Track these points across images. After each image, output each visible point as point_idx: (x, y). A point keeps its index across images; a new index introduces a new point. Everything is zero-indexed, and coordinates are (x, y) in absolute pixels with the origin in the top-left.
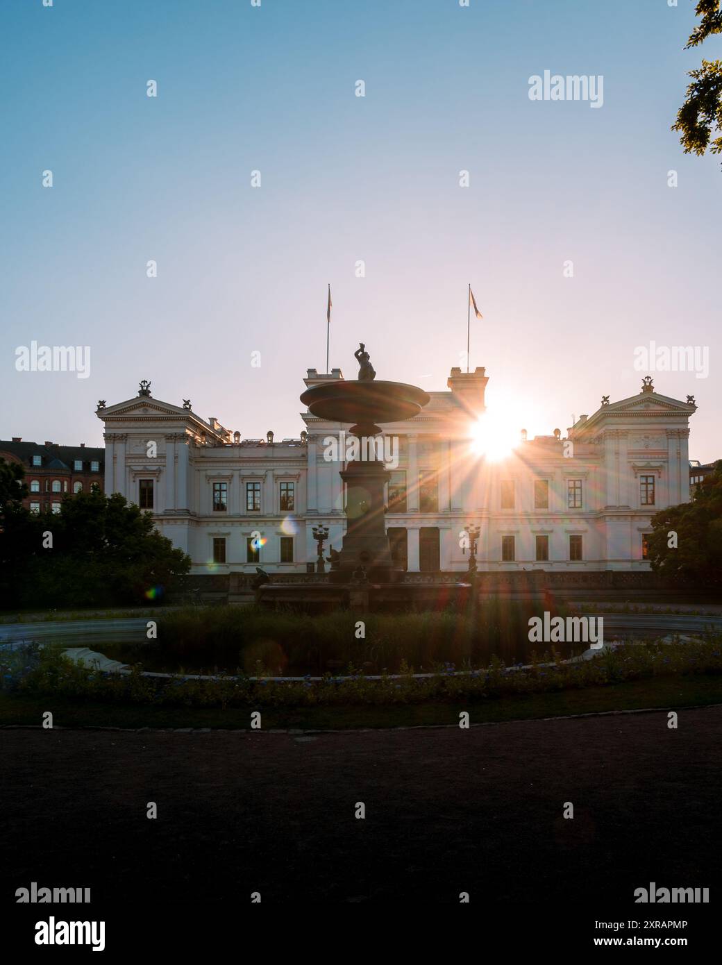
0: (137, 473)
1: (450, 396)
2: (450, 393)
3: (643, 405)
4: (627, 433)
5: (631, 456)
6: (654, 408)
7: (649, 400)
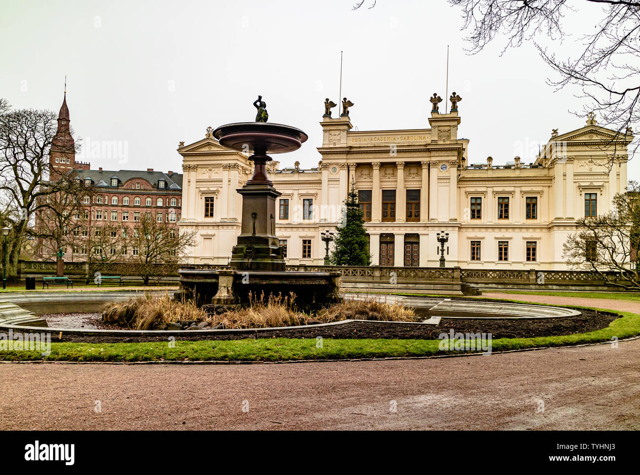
0: (203, 193)
1: (430, 132)
2: (430, 130)
3: (587, 136)
4: (574, 159)
5: (576, 177)
6: (596, 138)
7: (591, 132)
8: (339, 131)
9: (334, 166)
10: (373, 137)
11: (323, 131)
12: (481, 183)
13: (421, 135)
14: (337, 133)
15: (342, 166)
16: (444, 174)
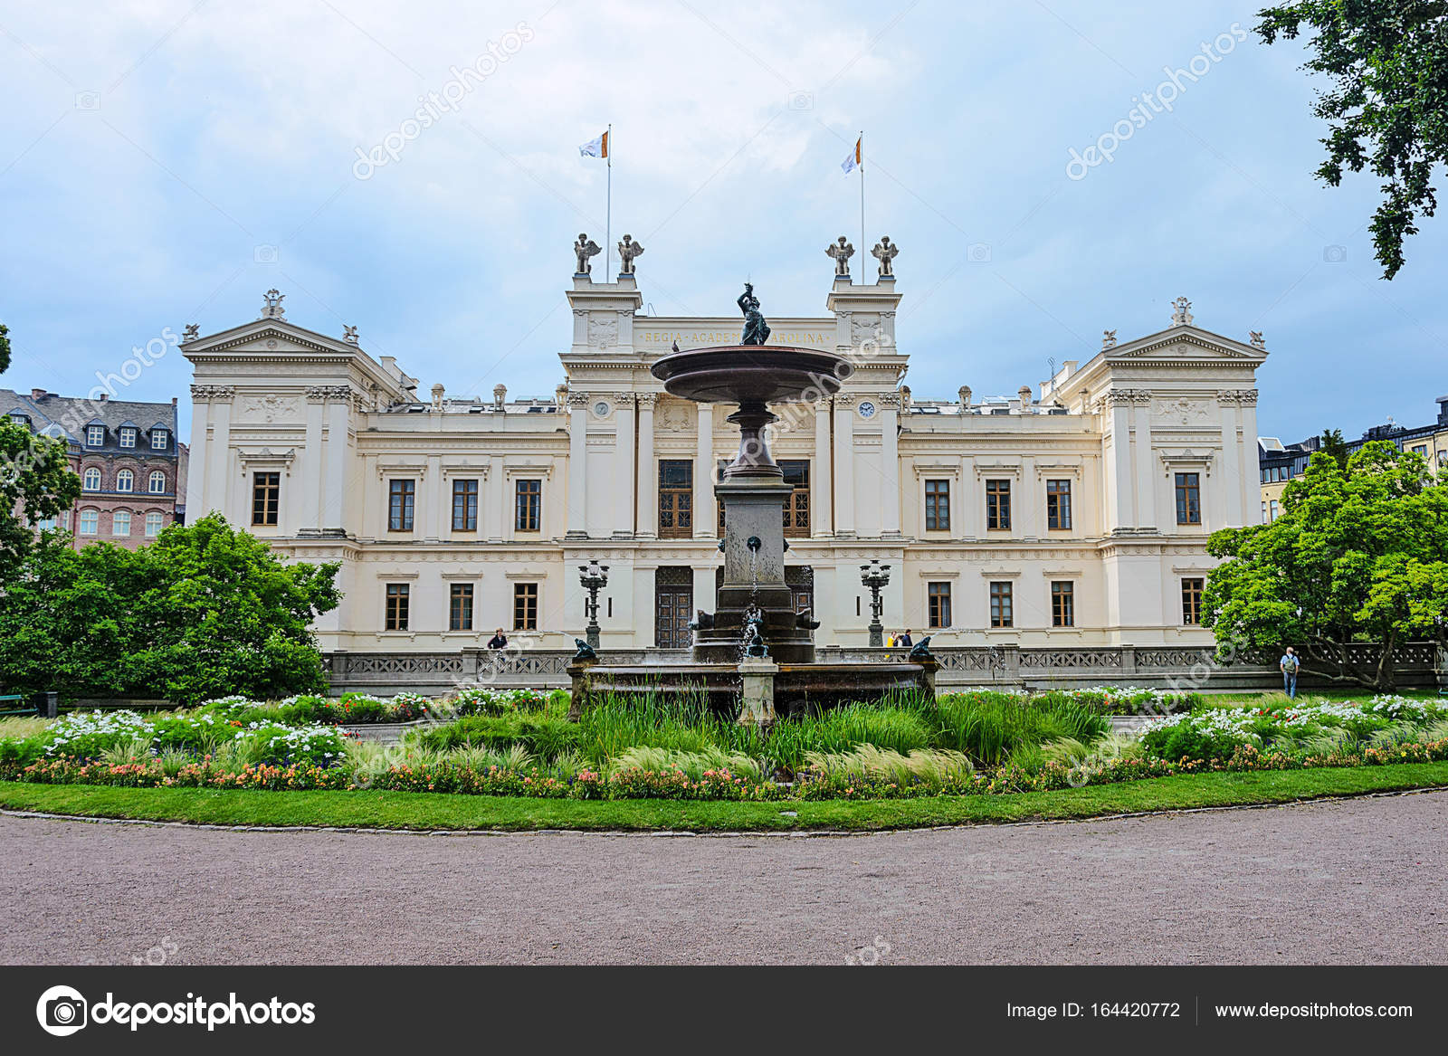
0: (250, 460)
1: (833, 326)
2: (833, 321)
3: (1175, 347)
4: (1150, 397)
5: (1156, 438)
6: (1193, 353)
7: (1184, 340)
8: (614, 315)
9: (602, 399)
10: (698, 333)
11: (575, 312)
12: (947, 446)
13: (811, 332)
14: (611, 317)
15: (623, 400)
16: (867, 423)
